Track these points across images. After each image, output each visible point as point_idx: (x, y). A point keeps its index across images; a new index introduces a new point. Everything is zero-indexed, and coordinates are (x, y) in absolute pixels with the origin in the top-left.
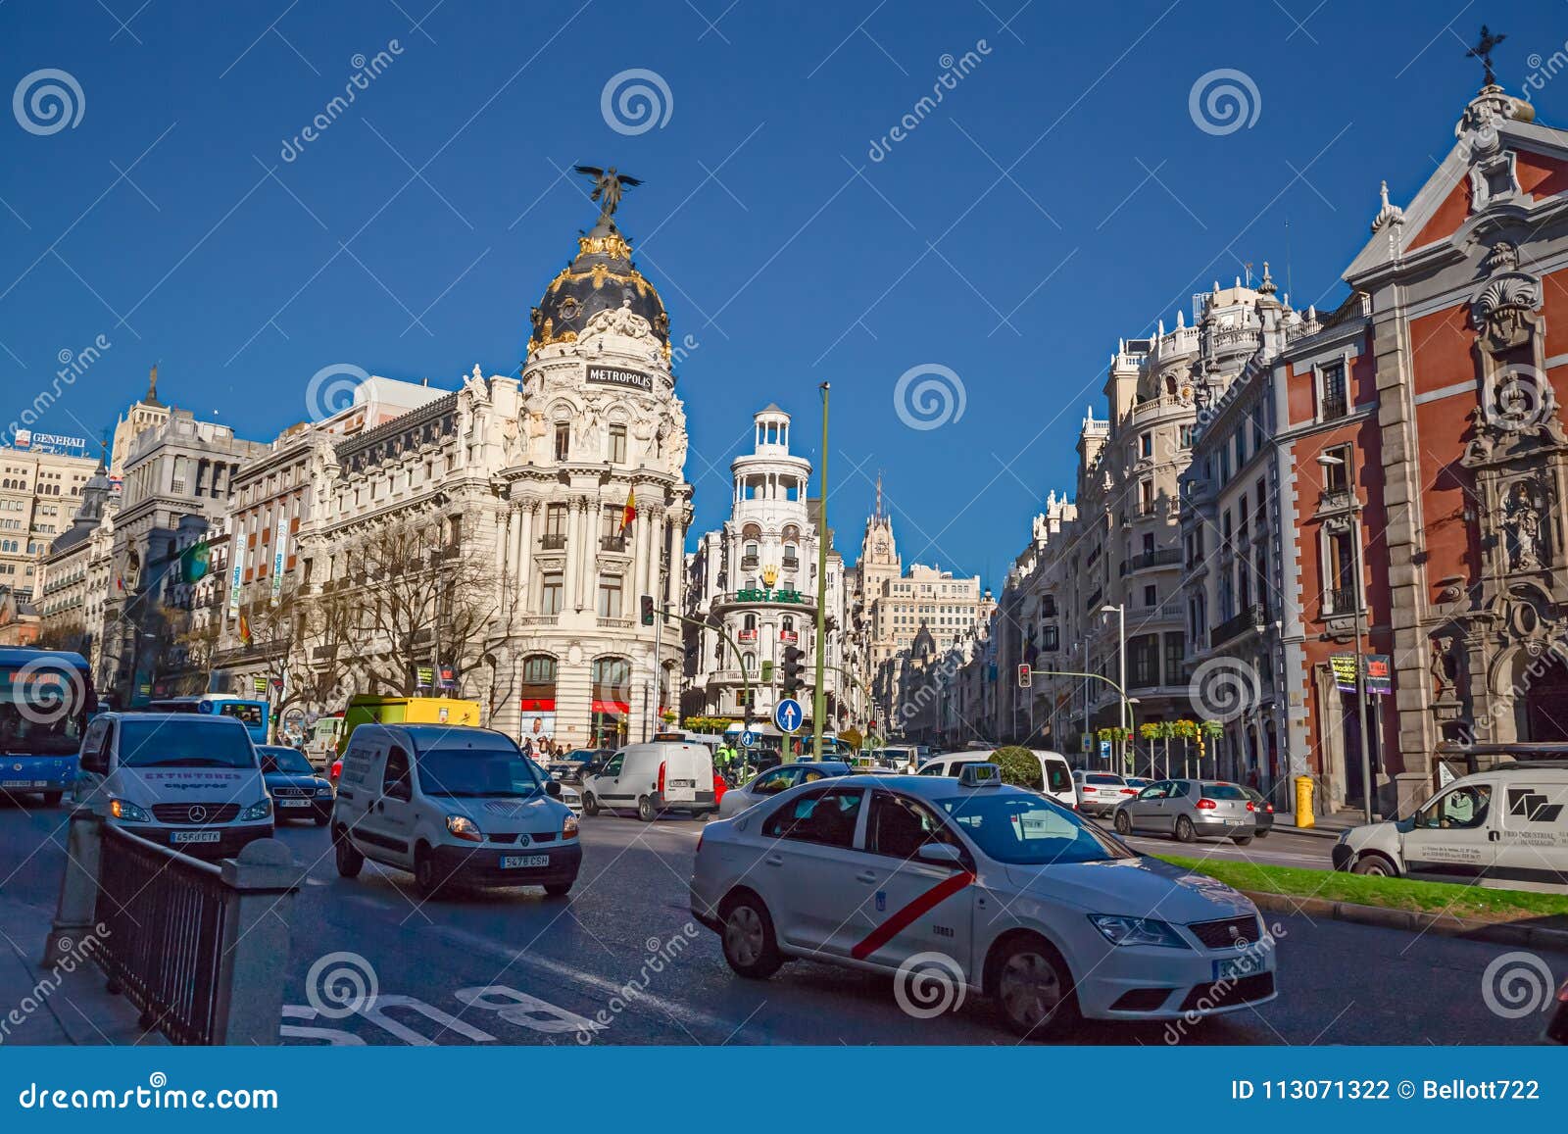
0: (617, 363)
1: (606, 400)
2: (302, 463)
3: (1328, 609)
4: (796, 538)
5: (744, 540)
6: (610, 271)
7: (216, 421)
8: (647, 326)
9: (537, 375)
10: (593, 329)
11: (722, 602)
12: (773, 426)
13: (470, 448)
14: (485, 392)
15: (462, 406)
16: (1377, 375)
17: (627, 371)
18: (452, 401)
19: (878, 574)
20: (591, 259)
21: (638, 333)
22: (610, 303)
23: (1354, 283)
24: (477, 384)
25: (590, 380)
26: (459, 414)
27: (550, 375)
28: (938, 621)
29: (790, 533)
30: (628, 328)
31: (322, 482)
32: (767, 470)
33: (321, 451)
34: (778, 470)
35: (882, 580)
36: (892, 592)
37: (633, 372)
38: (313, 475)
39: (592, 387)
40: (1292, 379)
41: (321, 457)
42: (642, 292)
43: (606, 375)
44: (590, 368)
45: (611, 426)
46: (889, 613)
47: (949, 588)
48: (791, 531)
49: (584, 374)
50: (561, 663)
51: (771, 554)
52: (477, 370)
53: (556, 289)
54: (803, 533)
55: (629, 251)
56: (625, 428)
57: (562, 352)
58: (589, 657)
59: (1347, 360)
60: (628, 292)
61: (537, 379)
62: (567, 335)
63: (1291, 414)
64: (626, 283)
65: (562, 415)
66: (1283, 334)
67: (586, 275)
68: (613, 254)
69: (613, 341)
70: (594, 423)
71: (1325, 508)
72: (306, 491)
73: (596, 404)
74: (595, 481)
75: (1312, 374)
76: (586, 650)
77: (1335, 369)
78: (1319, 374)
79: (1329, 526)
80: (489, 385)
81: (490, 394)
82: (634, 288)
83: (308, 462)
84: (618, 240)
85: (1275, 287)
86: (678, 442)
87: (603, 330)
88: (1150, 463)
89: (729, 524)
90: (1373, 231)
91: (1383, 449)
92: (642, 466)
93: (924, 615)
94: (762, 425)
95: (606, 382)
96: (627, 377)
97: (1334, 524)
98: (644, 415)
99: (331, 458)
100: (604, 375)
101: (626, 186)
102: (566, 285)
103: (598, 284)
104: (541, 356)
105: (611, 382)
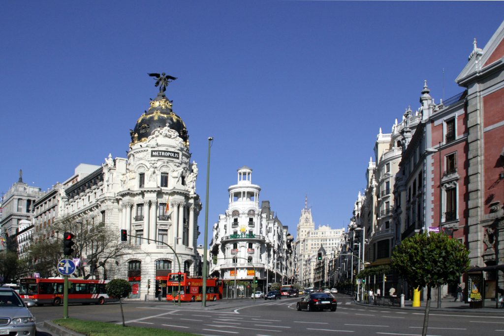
0: (163, 149)
1: (159, 164)
2: (54, 198)
3: (443, 220)
4: (254, 214)
5: (233, 216)
6: (161, 113)
7: (34, 186)
8: (177, 134)
9: (132, 156)
10: (154, 136)
11: (224, 239)
12: (245, 174)
13: (108, 186)
14: (113, 164)
15: (105, 171)
16: (468, 121)
17: (168, 152)
18: (101, 169)
19: (305, 229)
20: (154, 109)
21: (173, 137)
22: (161, 125)
23: (460, 83)
24: (110, 162)
25: (152, 156)
26: (104, 173)
27: (136, 155)
28: (328, 244)
29: (251, 213)
30: (168, 135)
31: (61, 204)
32: (242, 190)
33: (61, 193)
34: (246, 190)
35: (307, 232)
36: (311, 235)
37: (170, 152)
38: (58, 201)
39: (154, 158)
40: (434, 128)
41: (60, 194)
42: (175, 120)
43: (159, 153)
44: (152, 151)
45: (162, 173)
46: (309, 242)
47: (332, 232)
48: (252, 212)
49: (150, 154)
50: (142, 263)
51: (243, 221)
52: (110, 155)
53: (140, 121)
54: (256, 213)
55: (171, 106)
56: (168, 174)
57: (141, 146)
58: (154, 260)
59: (456, 117)
60: (169, 121)
61: (132, 157)
62: (143, 139)
63: (432, 142)
64: (168, 117)
65: (142, 170)
66: (431, 110)
67: (151, 115)
68: (163, 107)
69: (161, 140)
70: (154, 172)
71: (445, 179)
72: (56, 207)
73: (155, 165)
74: (155, 195)
75: (442, 124)
76: (152, 257)
77: (451, 122)
78: (445, 125)
79: (446, 186)
80: (114, 161)
81: (115, 165)
82: (172, 119)
83: (56, 197)
84: (165, 101)
85: (428, 90)
86: (192, 178)
87: (157, 136)
88: (389, 175)
89: (227, 211)
90: (469, 59)
91: (469, 152)
92: (175, 188)
93: (323, 242)
94: (240, 174)
95: (159, 156)
96: (168, 154)
97: (448, 186)
98: (176, 168)
99: (63, 194)
100: (158, 154)
101: (170, 80)
102: (143, 120)
103: (156, 118)
104: (133, 148)
105: (161, 156)
